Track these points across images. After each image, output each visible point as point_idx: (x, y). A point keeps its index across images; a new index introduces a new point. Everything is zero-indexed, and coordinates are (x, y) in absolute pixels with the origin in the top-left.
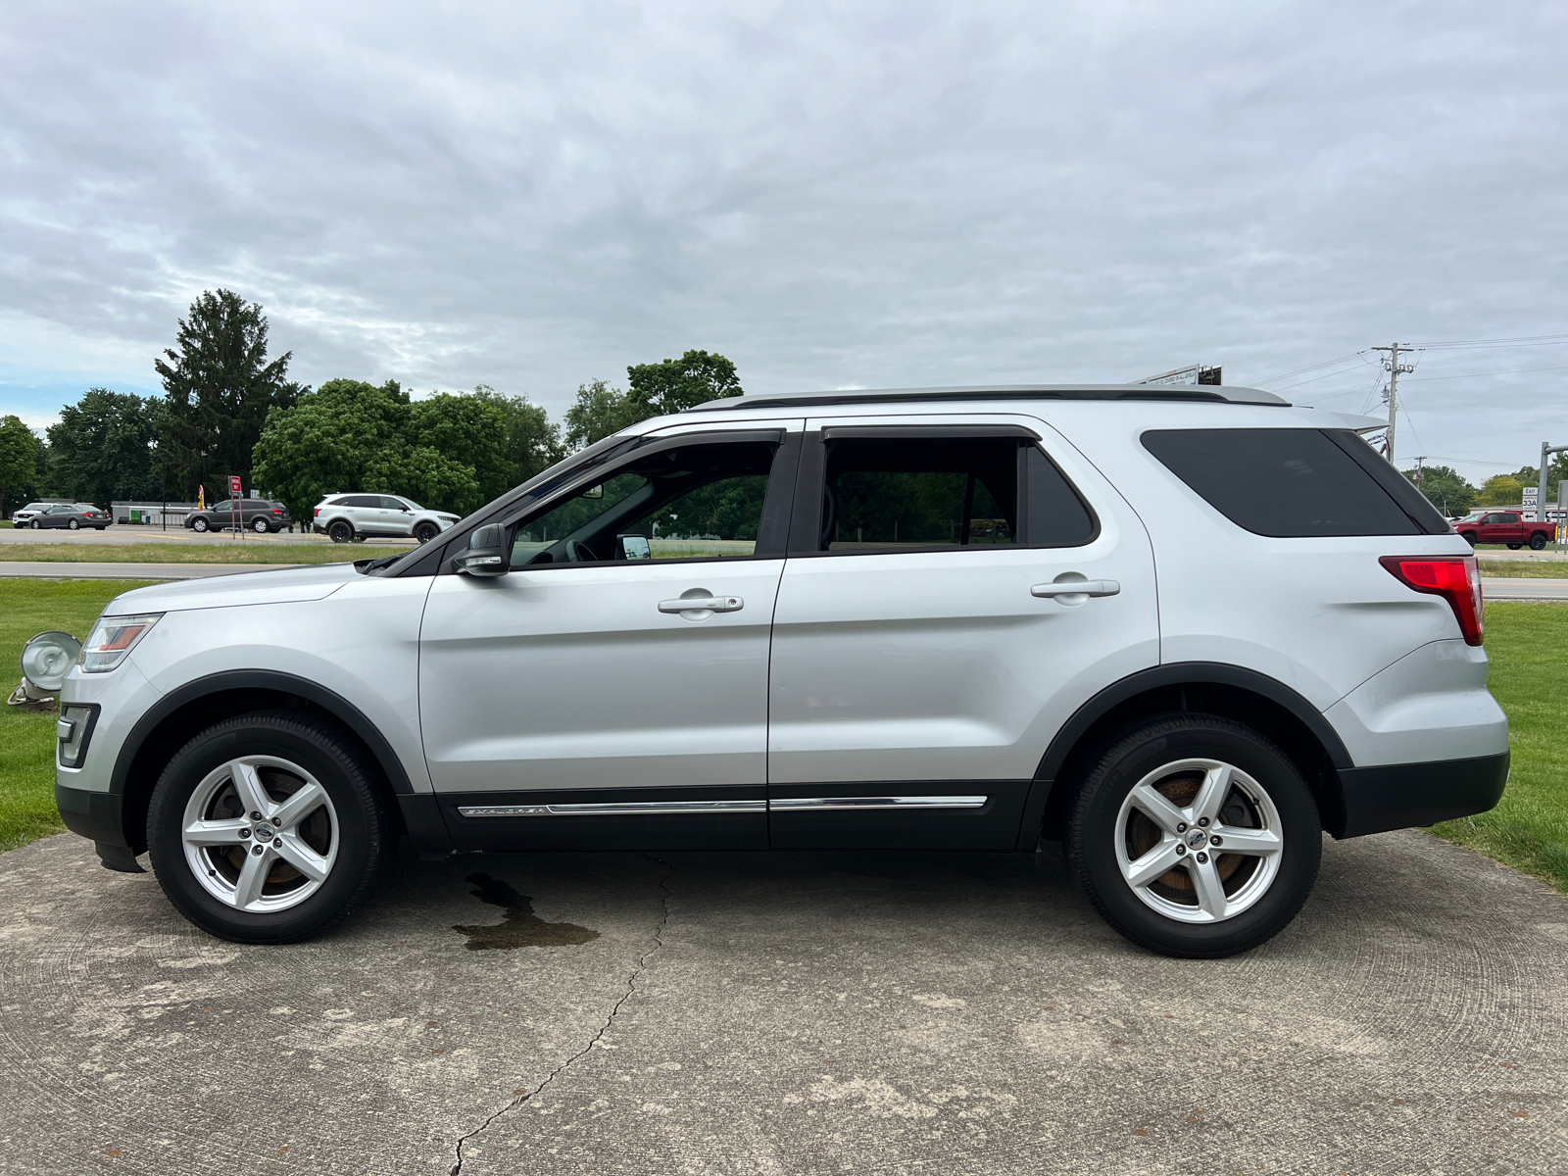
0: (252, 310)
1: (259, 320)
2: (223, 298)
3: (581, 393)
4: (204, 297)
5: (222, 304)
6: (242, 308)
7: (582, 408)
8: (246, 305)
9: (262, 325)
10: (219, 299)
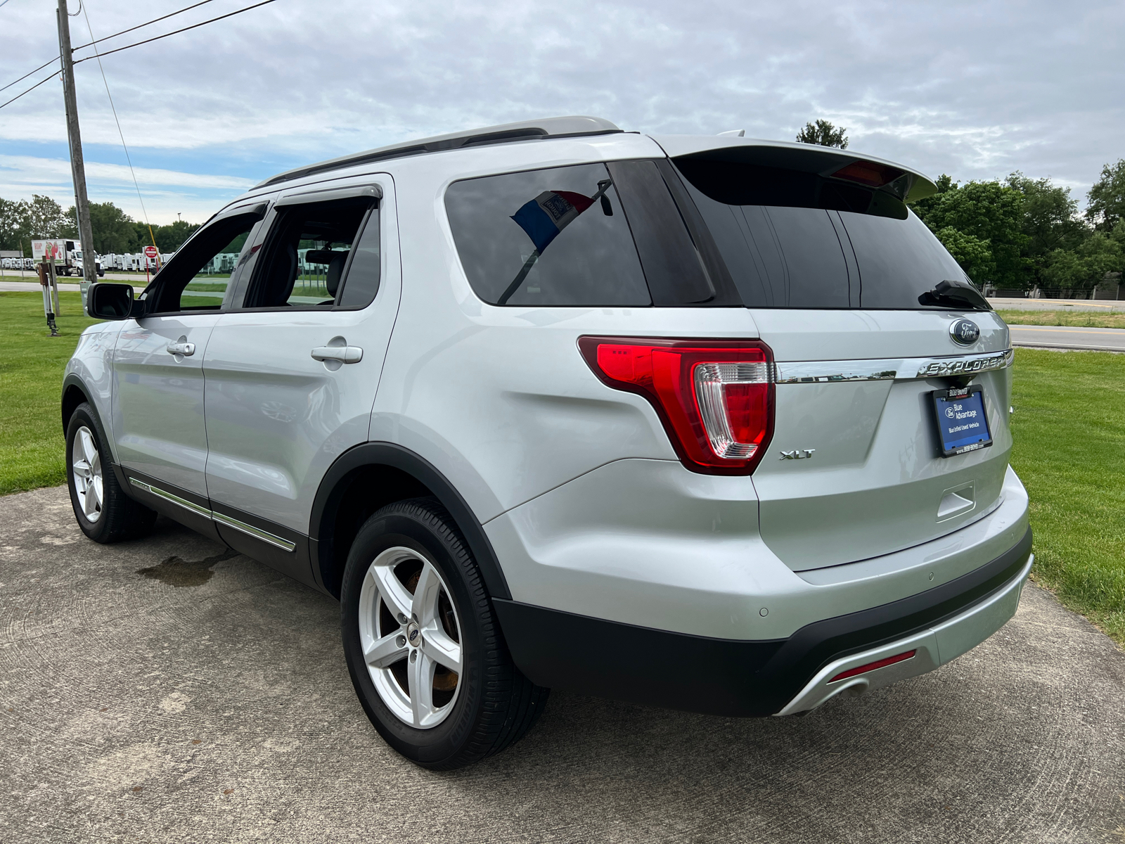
0: (838, 133)
1: (842, 139)
2: (819, 126)
3: (1106, 172)
4: (806, 128)
5: (818, 131)
6: (831, 132)
7: (1103, 185)
8: (834, 129)
9: (844, 143)
10: (817, 128)
